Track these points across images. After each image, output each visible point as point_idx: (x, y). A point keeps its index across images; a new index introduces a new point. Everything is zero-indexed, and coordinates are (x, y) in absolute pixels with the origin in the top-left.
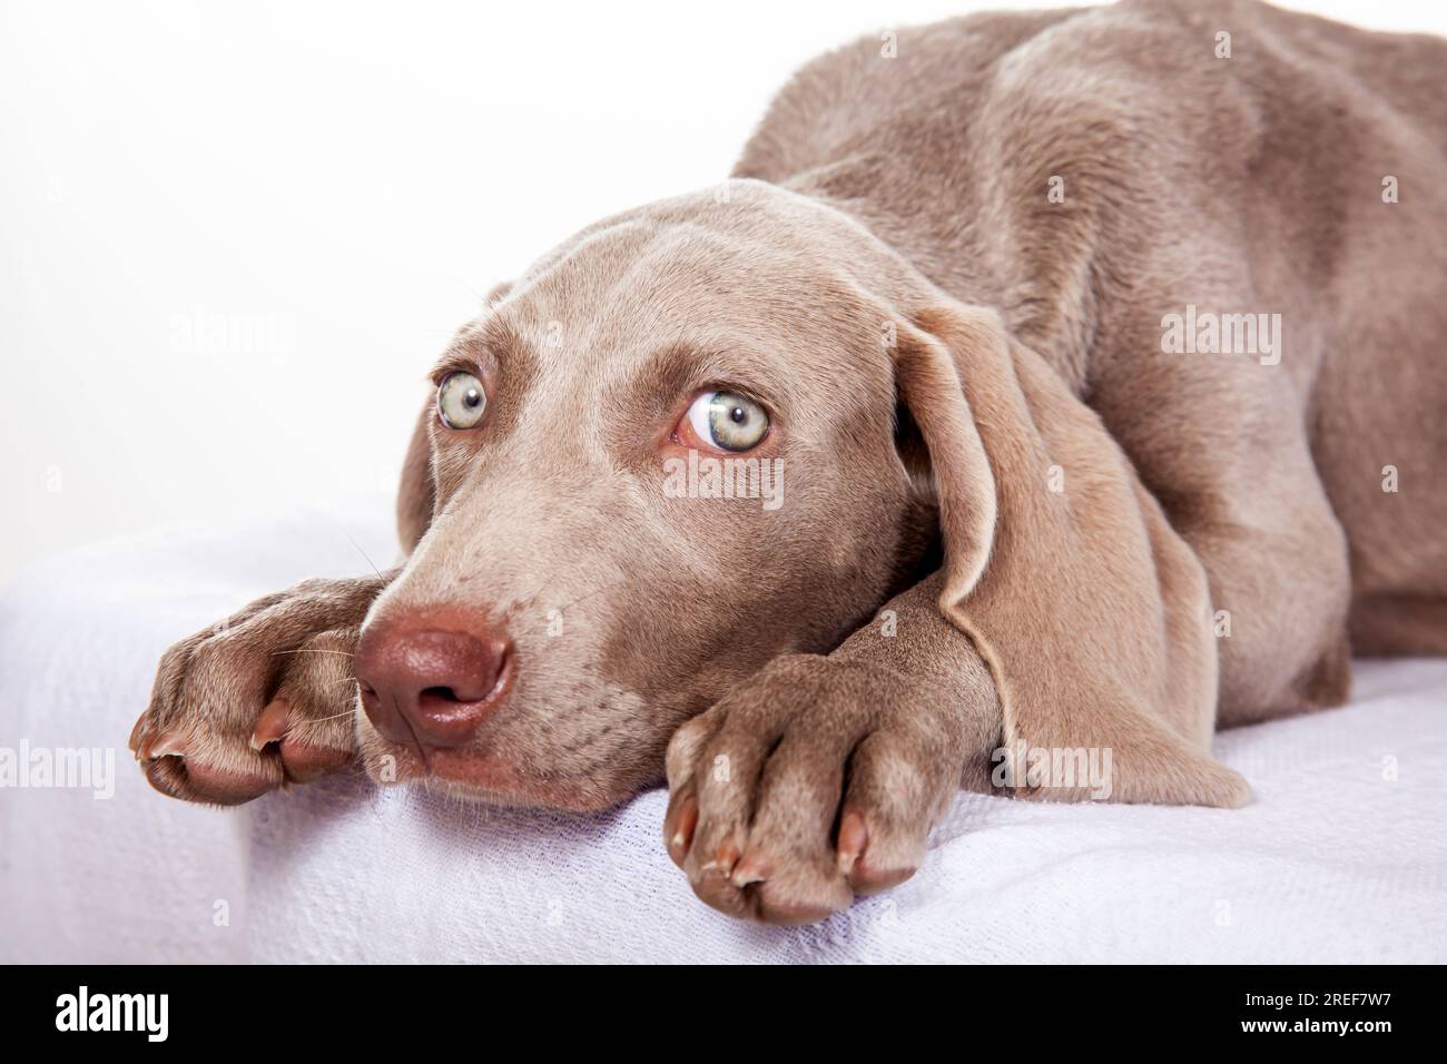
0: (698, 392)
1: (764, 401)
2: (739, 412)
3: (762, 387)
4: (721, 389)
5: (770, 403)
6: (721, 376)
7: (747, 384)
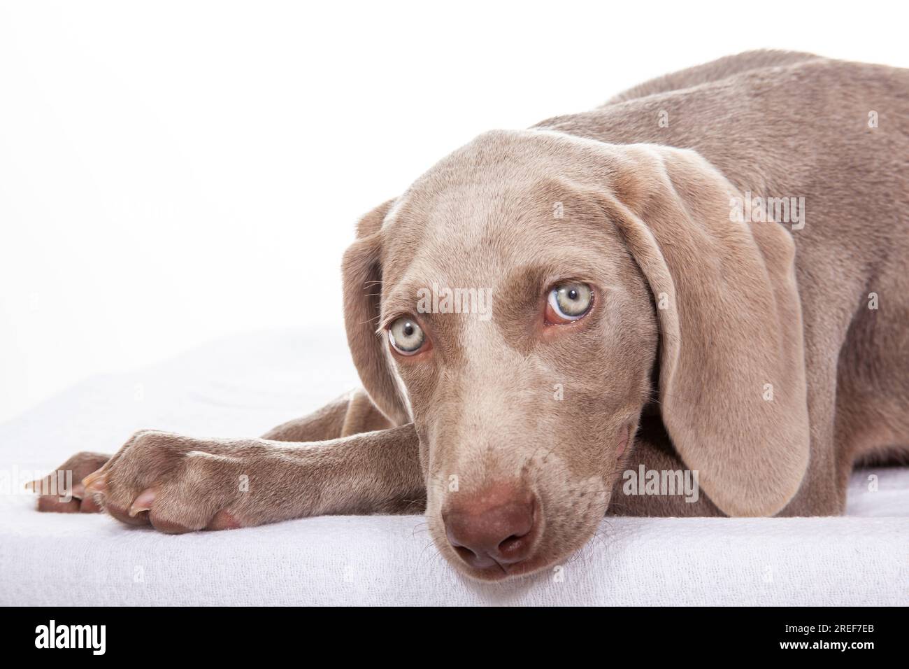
0: (547, 293)
1: (583, 281)
2: (573, 292)
3: (579, 274)
4: (556, 286)
5: (588, 281)
6: (556, 278)
7: (570, 277)
